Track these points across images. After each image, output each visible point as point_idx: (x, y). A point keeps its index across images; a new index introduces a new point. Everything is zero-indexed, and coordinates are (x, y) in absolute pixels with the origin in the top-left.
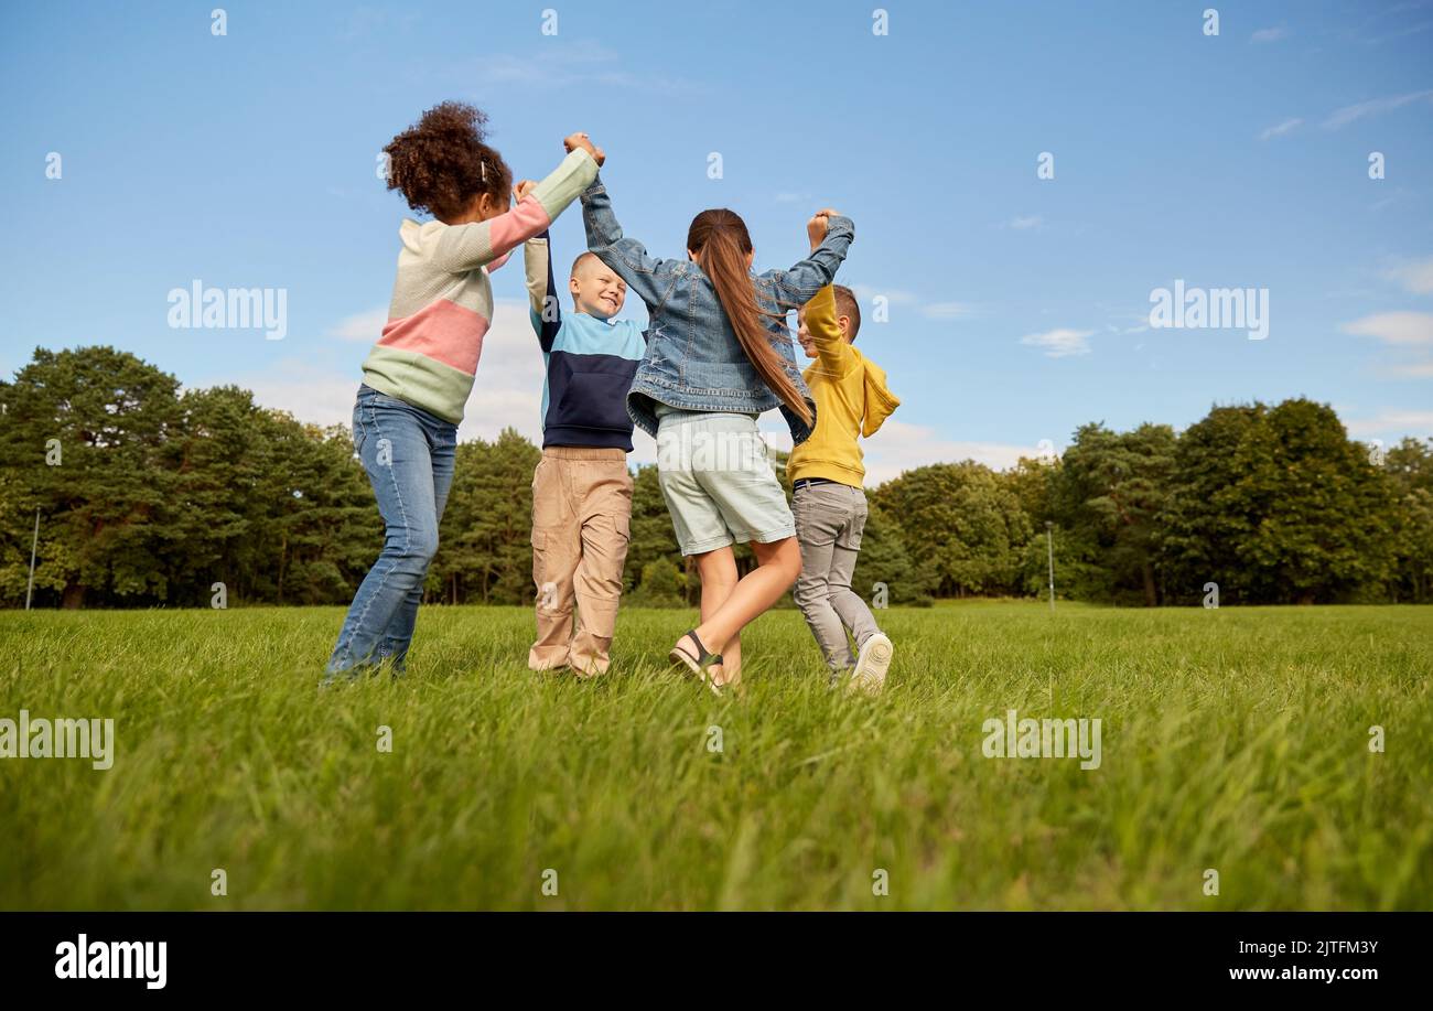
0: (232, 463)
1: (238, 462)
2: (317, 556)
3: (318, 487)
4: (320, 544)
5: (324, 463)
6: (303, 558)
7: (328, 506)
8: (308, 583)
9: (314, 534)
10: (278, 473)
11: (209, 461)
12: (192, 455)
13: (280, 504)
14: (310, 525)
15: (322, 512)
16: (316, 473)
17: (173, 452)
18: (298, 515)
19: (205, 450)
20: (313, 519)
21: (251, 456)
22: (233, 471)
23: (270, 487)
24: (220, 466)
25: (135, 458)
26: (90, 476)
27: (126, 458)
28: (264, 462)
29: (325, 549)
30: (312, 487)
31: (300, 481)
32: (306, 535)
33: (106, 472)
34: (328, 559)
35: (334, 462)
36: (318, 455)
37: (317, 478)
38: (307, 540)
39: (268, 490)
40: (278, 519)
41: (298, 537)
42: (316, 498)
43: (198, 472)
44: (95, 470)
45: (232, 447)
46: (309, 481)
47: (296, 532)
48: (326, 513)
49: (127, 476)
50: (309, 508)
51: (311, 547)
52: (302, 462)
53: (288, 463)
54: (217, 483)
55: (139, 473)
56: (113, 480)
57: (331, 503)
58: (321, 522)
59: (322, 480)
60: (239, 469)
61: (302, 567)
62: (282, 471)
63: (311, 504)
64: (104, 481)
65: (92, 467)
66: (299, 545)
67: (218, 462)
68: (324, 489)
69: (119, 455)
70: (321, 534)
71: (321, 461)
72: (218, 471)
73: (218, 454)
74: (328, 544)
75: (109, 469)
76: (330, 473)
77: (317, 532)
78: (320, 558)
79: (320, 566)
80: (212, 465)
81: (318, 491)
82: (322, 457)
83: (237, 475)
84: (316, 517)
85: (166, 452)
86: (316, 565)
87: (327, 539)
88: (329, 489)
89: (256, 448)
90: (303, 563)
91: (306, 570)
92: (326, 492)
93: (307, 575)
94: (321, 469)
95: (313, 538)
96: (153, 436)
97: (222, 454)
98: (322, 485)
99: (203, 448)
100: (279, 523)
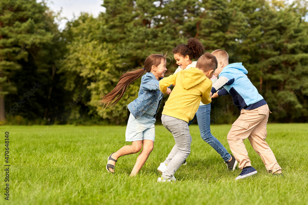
0: (224, 32)
1: (227, 31)
2: (282, 87)
3: (279, 41)
4: (282, 79)
5: (283, 25)
6: (273, 89)
7: (287, 53)
8: (277, 105)
9: (279, 73)
10: (255, 34)
11: (211, 32)
12: (201, 29)
13: (257, 54)
14: (275, 67)
15: (283, 58)
16: (278, 32)
17: (191, 28)
18: (267, 61)
19: (208, 25)
20: (277, 63)
21: (234, 26)
22: (224, 37)
23: (249, 43)
24: (217, 35)
25: (171, 33)
26: (148, 46)
27: (165, 34)
28: (243, 29)
29: (287, 83)
30: (276, 41)
31: (268, 39)
32: (273, 74)
33: (156, 43)
34: (288, 89)
35: (289, 24)
36: (279, 20)
37: (279, 35)
38: (274, 77)
39: (249, 45)
40: (255, 65)
41: (269, 75)
42: (280, 49)
43: (204, 39)
44: (150, 42)
45: (223, 21)
46: (274, 38)
47: (268, 72)
48: (286, 58)
49: (167, 44)
50: (274, 56)
51: (277, 82)
52: (268, 25)
53: (259, 27)
54: (216, 46)
55: (172, 42)
56: (160, 47)
57: (289, 52)
58: (283, 65)
59: (282, 36)
60: (228, 35)
61: (272, 95)
62: (257, 33)
63: (276, 53)
64: (155, 49)
65: (148, 40)
66: (271, 80)
67: (215, 32)
68: (284, 42)
69: (162, 32)
70: (283, 73)
71: (280, 24)
72: (216, 38)
73: (216, 26)
74: (288, 79)
75: (157, 41)
76: (287, 31)
77: (280, 71)
78: (284, 89)
79: (284, 94)
80: (213, 34)
81: (281, 45)
82: (281, 21)
83: (226, 39)
84: (279, 61)
85: (187, 28)
86: (281, 93)
87: (287, 76)
88: (287, 42)
89: (236, 21)
90: (273, 92)
91: (275, 97)
92: (285, 44)
93: (275, 100)
94: (281, 29)
95: (278, 76)
96: (180, 19)
97: (218, 26)
98: (282, 40)
99: (207, 24)
100: (256, 67)
